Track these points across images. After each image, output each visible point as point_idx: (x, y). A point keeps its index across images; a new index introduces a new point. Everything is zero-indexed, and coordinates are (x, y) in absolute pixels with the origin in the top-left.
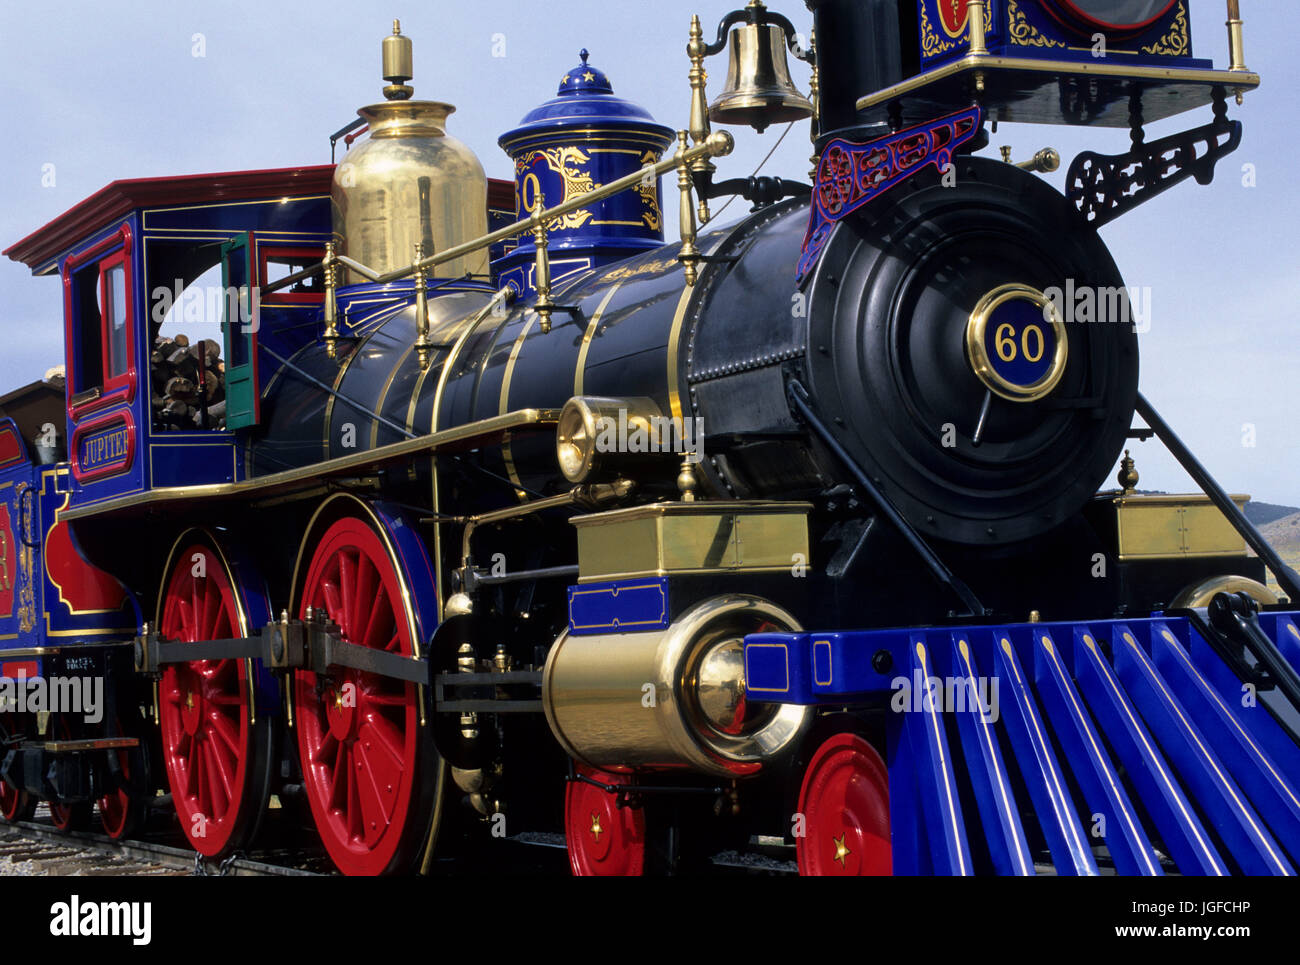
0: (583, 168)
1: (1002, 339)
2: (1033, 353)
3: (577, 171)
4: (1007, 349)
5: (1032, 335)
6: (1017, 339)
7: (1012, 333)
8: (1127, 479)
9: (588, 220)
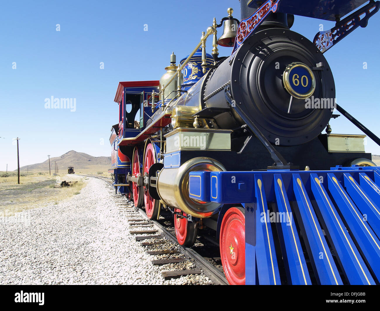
0: (196, 67)
1: (295, 79)
2: (305, 84)
3: (195, 67)
4: (296, 82)
5: (304, 78)
6: (300, 79)
7: (298, 77)
8: (328, 131)
9: (197, 77)
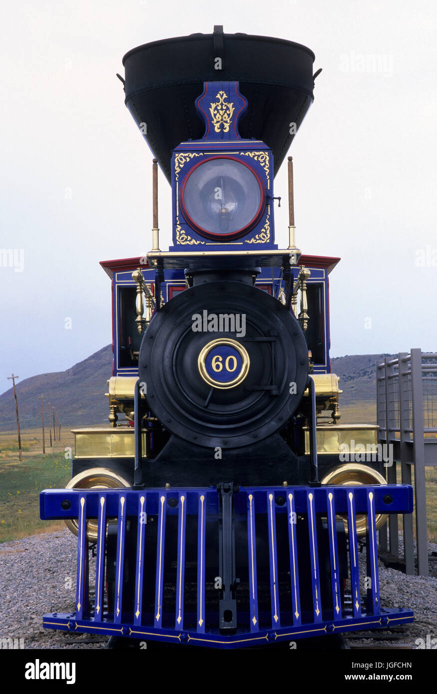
2: (231, 368)
4: (218, 367)
5: (231, 360)
7: (221, 359)
